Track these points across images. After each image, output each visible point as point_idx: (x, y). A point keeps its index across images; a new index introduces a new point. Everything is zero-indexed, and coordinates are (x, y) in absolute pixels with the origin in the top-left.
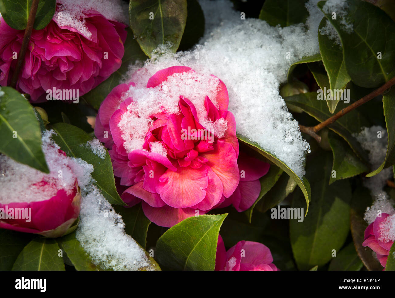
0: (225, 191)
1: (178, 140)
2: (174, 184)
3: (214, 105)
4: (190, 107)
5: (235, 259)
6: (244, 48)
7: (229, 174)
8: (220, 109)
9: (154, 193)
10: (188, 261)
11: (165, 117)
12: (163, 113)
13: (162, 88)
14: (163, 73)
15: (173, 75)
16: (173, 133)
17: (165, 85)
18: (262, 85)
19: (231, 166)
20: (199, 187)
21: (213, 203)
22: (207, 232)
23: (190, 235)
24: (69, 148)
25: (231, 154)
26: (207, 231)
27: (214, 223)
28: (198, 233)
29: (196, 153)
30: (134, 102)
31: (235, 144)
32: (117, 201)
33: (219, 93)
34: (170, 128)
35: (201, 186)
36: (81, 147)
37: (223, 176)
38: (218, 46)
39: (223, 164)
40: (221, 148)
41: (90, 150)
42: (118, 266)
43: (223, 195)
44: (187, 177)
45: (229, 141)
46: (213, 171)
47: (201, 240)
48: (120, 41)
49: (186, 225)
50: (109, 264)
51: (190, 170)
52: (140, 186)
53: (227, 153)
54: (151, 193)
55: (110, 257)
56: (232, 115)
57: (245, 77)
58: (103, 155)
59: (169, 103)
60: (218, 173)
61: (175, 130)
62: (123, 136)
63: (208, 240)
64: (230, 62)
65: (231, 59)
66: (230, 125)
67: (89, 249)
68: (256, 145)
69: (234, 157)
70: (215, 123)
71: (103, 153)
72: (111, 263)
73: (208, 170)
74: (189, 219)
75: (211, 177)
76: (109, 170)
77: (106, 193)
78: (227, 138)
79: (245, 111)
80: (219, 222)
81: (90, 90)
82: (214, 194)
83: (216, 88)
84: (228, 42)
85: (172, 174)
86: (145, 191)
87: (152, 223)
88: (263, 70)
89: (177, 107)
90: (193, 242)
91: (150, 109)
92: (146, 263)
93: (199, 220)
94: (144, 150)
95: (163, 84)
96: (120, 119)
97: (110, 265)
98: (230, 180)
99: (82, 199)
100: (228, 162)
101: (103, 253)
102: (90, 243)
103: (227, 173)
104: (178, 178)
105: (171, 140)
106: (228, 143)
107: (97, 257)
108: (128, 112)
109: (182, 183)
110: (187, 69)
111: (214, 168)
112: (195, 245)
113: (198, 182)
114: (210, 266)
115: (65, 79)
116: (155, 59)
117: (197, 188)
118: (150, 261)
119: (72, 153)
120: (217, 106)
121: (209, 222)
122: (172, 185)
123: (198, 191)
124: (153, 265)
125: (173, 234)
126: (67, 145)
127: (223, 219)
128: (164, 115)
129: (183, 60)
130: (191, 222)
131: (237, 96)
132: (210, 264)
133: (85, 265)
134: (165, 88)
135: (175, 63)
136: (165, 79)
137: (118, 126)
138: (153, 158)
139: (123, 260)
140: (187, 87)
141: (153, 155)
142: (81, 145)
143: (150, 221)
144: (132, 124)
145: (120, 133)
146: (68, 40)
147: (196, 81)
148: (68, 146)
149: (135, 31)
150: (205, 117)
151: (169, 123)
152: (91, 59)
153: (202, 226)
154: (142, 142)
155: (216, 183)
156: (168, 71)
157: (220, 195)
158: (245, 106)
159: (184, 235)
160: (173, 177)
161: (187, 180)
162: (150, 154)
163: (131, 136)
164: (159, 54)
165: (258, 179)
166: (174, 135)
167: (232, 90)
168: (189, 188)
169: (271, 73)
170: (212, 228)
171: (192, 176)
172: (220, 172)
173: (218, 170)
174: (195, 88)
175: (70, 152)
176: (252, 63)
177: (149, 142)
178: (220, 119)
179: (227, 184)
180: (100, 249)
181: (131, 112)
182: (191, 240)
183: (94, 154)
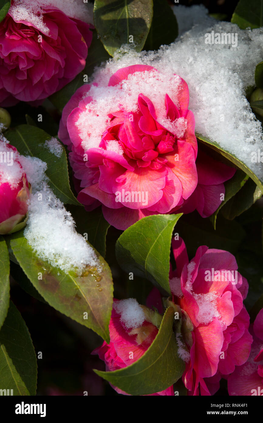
0: (184, 193)
1: (135, 138)
2: (132, 185)
3: (175, 104)
4: (147, 104)
5: (195, 264)
6: (211, 49)
7: (188, 175)
8: (181, 108)
9: (111, 194)
10: (146, 265)
11: (123, 116)
12: (122, 111)
13: (122, 86)
14: (124, 71)
15: (134, 74)
16: (130, 131)
17: (125, 84)
18: (225, 85)
19: (189, 166)
20: (157, 188)
21: (172, 206)
22: (161, 233)
23: (145, 236)
24: (28, 148)
25: (190, 154)
26: (161, 231)
27: (168, 223)
28: (152, 234)
29: (156, 154)
30: (94, 101)
31: (195, 144)
32: (72, 200)
33: (180, 92)
34: (127, 126)
35: (158, 186)
36: (39, 147)
37: (183, 178)
38: (183, 47)
39: (183, 165)
40: (181, 148)
41: (47, 150)
42: (65, 266)
43: (182, 197)
44: (146, 178)
45: (189, 141)
46: (173, 173)
47: (156, 241)
48: (82, 39)
49: (141, 226)
50: (55, 263)
51: (150, 172)
52: (96, 187)
53: (186, 154)
54: (108, 193)
55: (58, 255)
56: (192, 114)
57: (209, 77)
58: (59, 154)
59: (127, 101)
60: (178, 174)
61: (133, 128)
62: (80, 135)
63: (162, 240)
64: (194, 63)
65: (195, 59)
66: (189, 125)
67: (36, 247)
68: (214, 144)
69: (193, 157)
70: (174, 122)
71: (59, 151)
72: (58, 262)
73: (168, 171)
74: (144, 219)
75: (170, 178)
76: (64, 168)
77: (60, 192)
78: (188, 138)
79: (207, 111)
80: (173, 222)
81: (55, 91)
82: (173, 195)
83: (178, 87)
84: (195, 43)
85: (131, 175)
86: (101, 191)
87: (111, 226)
88: (228, 70)
89: (135, 105)
90: (149, 244)
91: (108, 108)
92: (94, 263)
93: (153, 220)
94: (101, 148)
95: (123, 82)
96: (79, 117)
97: (57, 264)
98: (189, 181)
99: (30, 195)
100: (187, 162)
101: (50, 252)
102: (37, 241)
103: (186, 174)
104: (137, 179)
105: (128, 138)
106: (189, 143)
107: (44, 256)
108: (87, 111)
109: (140, 184)
110: (149, 68)
111: (174, 169)
112: (151, 247)
113: (155, 182)
114: (164, 268)
115: (26, 78)
116: (118, 59)
117: (155, 188)
118: (98, 260)
119: (31, 153)
120: (178, 105)
121: (164, 222)
122: (130, 186)
123: (155, 191)
124: (102, 264)
125: (129, 236)
126: (26, 145)
127: (177, 218)
128: (122, 113)
129: (145, 59)
130: (145, 222)
131: (199, 96)
132: (164, 266)
133: (31, 263)
134: (125, 86)
135: (138, 62)
136: (126, 77)
137: (76, 125)
138: (108, 156)
139: (71, 259)
140: (147, 85)
141: (109, 154)
142: (40, 145)
143: (109, 224)
144: (90, 123)
145: (77, 131)
146: (27, 37)
147: (157, 79)
148: (27, 147)
149: (98, 31)
150: (164, 116)
151: (126, 121)
152: (50, 57)
153: (156, 226)
154: (99, 140)
155: (175, 185)
156: (130, 69)
157: (179, 197)
158: (206, 105)
159: (140, 236)
160: (132, 178)
161: (145, 180)
162: (105, 152)
163: (89, 135)
164: (122, 54)
165: (222, 184)
166: (131, 134)
167: (195, 90)
168: (147, 189)
169: (235, 74)
170: (166, 228)
171: (151, 177)
172: (180, 173)
173: (178, 171)
174: (155, 86)
175: (29, 152)
176: (216, 63)
177: (106, 140)
178: (179, 118)
179: (186, 185)
180: (47, 247)
181: (90, 111)
182: (146, 242)
183: (51, 153)
